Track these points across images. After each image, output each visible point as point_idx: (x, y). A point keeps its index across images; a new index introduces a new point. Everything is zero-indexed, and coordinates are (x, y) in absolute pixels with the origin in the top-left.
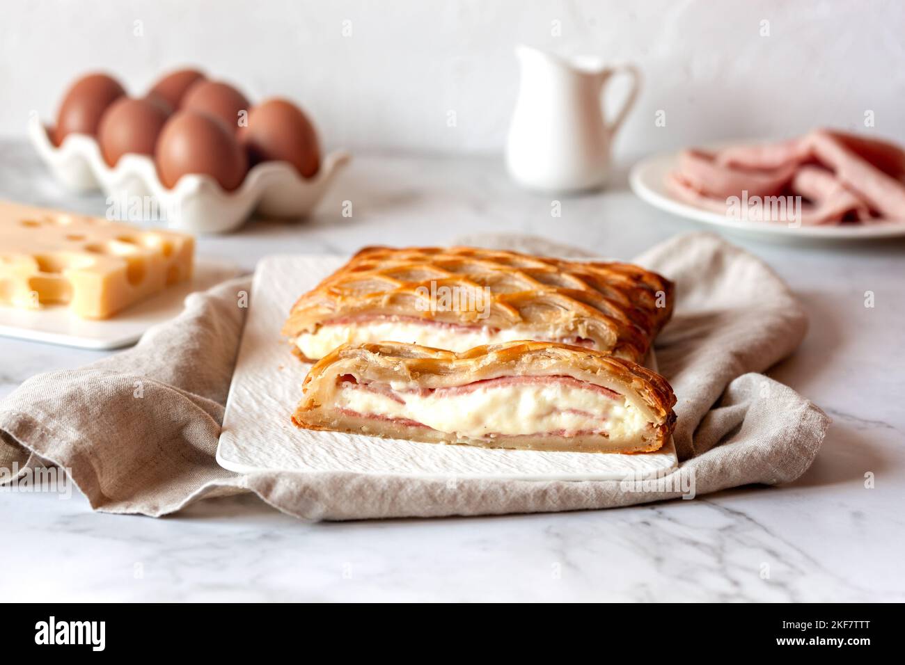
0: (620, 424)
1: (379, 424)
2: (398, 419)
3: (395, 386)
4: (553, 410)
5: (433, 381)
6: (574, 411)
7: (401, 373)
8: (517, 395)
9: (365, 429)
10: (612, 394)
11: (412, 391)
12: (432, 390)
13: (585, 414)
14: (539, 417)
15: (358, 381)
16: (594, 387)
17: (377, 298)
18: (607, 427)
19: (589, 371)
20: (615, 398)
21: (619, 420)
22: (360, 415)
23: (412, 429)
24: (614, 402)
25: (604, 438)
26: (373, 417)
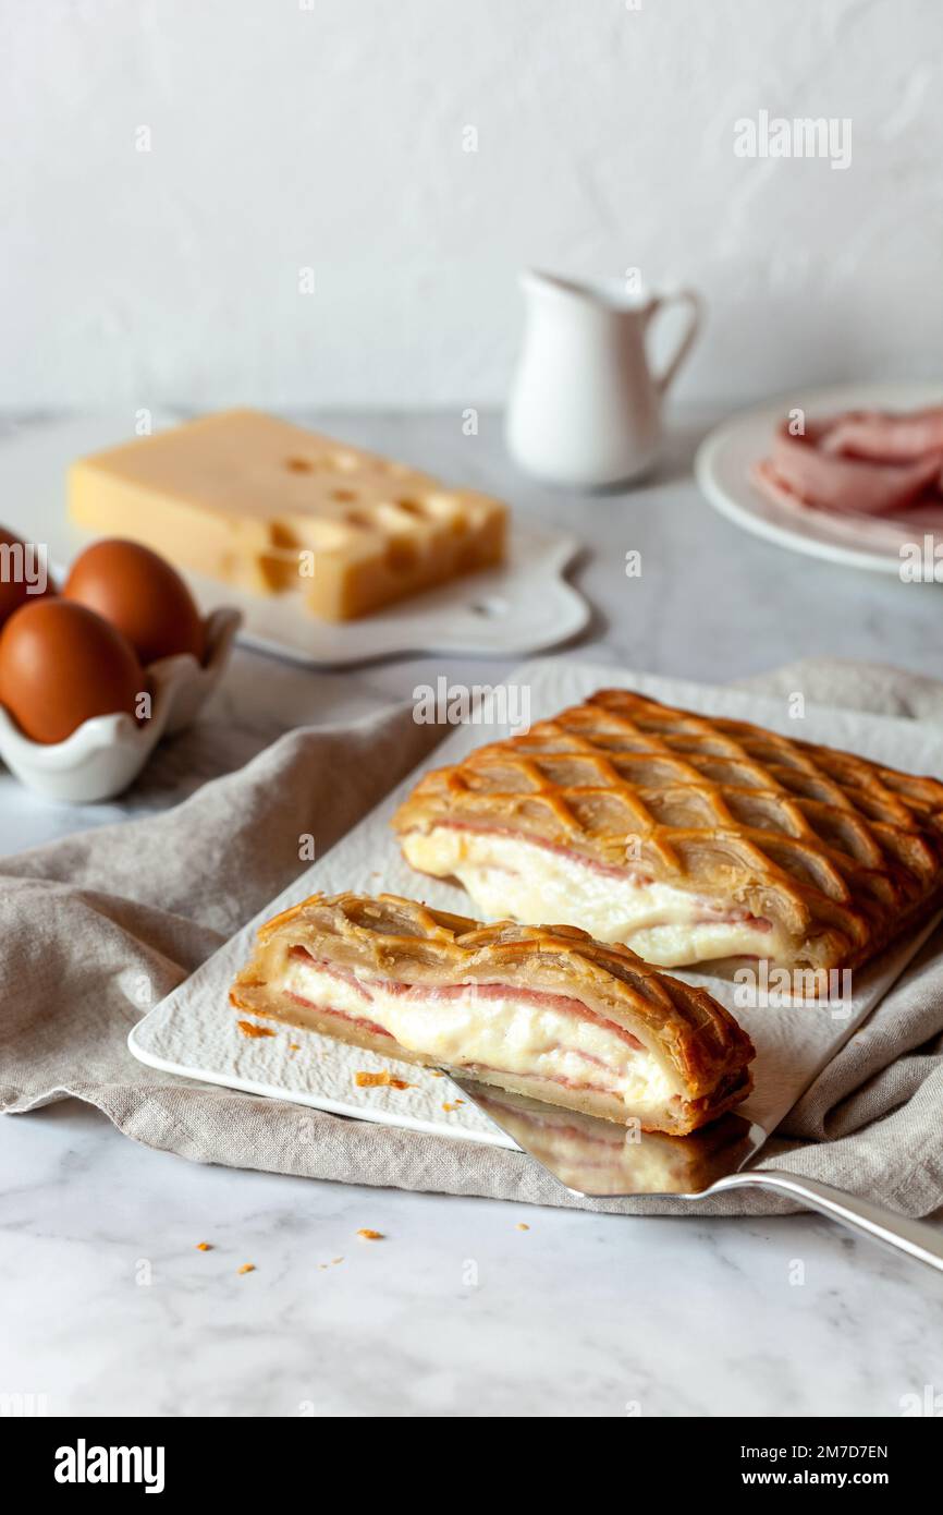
0: (640, 1086)
1: (339, 1023)
2: (361, 1021)
3: (361, 973)
4: (552, 1046)
5: (410, 974)
6: (583, 1054)
7: (366, 958)
8: (509, 1014)
9: (321, 1026)
10: (632, 1040)
11: (381, 984)
12: (408, 987)
13: (597, 1061)
14: (536, 1052)
15: (314, 957)
16: (610, 1025)
17: (502, 803)
18: (622, 1085)
19: (606, 1001)
20: (636, 1048)
21: (640, 1079)
22: (314, 1007)
23: (380, 1038)
24: (634, 1052)
25: (619, 1102)
26: (330, 1011)
